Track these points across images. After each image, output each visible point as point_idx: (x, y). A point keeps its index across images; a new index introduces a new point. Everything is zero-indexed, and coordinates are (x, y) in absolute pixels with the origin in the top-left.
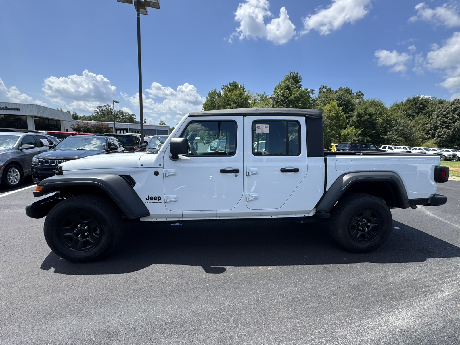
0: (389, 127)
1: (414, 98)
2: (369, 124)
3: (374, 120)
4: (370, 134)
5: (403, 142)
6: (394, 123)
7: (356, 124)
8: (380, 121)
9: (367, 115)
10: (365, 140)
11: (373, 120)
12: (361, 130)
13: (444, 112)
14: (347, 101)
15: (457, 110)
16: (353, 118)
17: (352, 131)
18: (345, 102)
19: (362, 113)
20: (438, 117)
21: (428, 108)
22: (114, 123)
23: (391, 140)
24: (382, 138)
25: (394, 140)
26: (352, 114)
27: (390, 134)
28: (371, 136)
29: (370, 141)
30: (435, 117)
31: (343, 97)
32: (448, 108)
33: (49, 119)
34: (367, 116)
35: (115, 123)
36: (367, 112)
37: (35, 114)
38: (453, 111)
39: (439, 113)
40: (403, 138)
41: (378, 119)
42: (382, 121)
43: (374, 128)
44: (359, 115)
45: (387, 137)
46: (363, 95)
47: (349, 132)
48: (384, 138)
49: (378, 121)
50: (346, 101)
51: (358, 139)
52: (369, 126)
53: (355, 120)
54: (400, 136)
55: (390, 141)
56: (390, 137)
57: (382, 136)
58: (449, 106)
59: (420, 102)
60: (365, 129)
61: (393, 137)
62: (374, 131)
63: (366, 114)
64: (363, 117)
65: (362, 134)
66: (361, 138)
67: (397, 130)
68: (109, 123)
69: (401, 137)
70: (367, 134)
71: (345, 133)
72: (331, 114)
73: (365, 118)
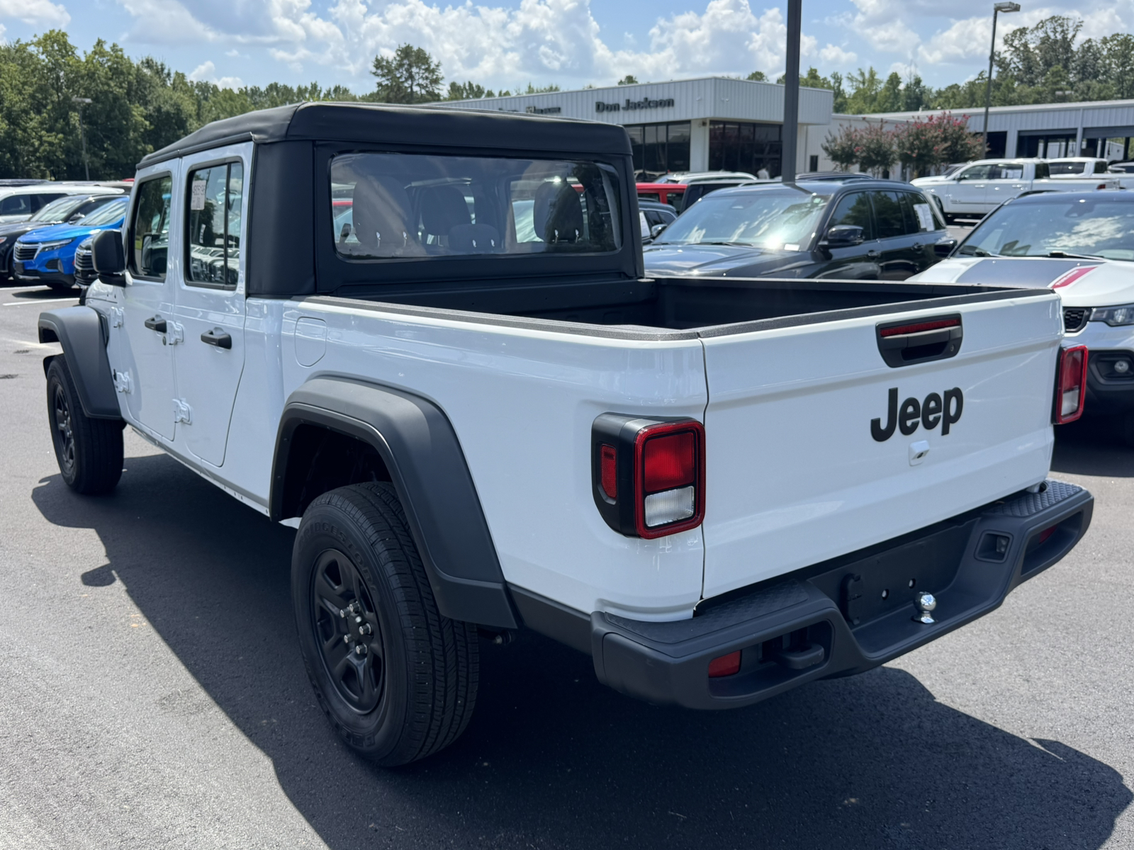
22: (983, 110)
33: (755, 125)
35: (991, 110)
37: (709, 113)
68: (971, 115)
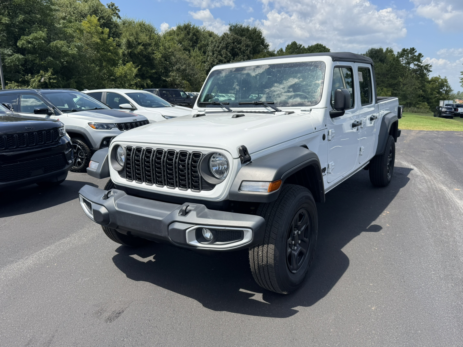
0: (169, 65)
1: (185, 25)
2: (145, 60)
3: (151, 54)
4: (150, 74)
5: (189, 87)
6: (173, 59)
7: (127, 58)
8: (158, 56)
9: (141, 45)
10: (145, 84)
11: (149, 53)
12: (137, 68)
13: (218, 47)
14: (107, 18)
15: (228, 46)
16: (122, 49)
17: (130, 69)
18: (105, 20)
19: (133, 41)
20: (213, 54)
21: (201, 41)
23: (176, 84)
24: (165, 81)
25: (179, 85)
26: (119, 42)
27: (174, 76)
28: (151, 78)
29: (151, 85)
30: (211, 54)
31: (100, 11)
32: (220, 43)
34: (140, 47)
36: (140, 41)
38: (226, 47)
39: (214, 49)
40: (187, 81)
41: (155, 52)
42: (160, 56)
43: (153, 66)
44: (129, 45)
45: (170, 79)
46: (119, 11)
47: (127, 71)
48: (167, 81)
49: (155, 56)
50: (105, 18)
51: (136, 83)
52: (145, 63)
53: (126, 52)
54: (183, 78)
55: (176, 86)
56: (174, 80)
57: (165, 79)
58: (221, 41)
59: (192, 32)
60: (141, 68)
61: (177, 79)
62: (154, 71)
63: (139, 44)
64: (136, 47)
65: (139, 75)
66: (139, 81)
67: (178, 70)
69: (185, 79)
70: (146, 75)
71: (121, 74)
72: (94, 39)
73: (138, 50)
